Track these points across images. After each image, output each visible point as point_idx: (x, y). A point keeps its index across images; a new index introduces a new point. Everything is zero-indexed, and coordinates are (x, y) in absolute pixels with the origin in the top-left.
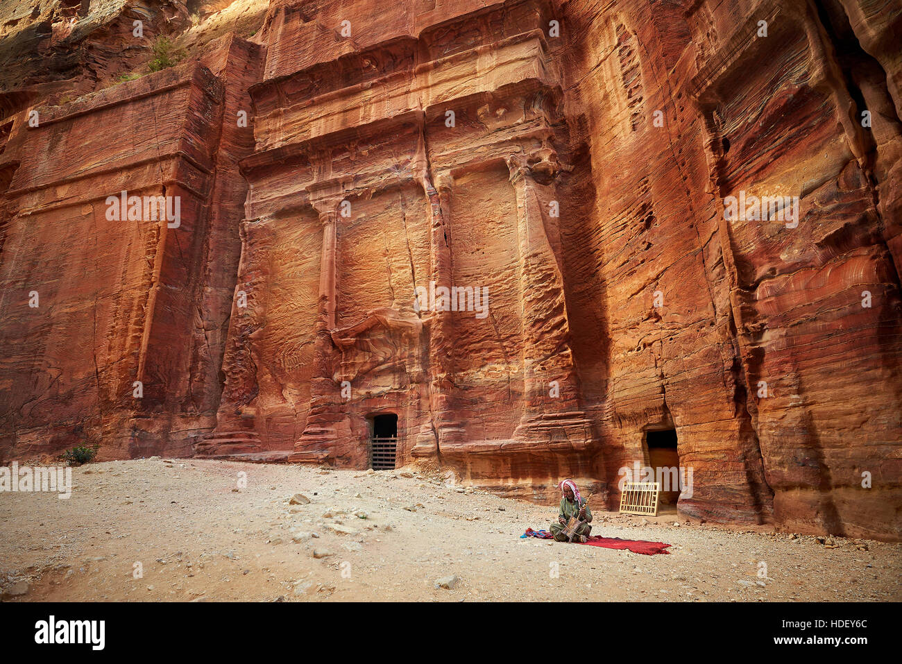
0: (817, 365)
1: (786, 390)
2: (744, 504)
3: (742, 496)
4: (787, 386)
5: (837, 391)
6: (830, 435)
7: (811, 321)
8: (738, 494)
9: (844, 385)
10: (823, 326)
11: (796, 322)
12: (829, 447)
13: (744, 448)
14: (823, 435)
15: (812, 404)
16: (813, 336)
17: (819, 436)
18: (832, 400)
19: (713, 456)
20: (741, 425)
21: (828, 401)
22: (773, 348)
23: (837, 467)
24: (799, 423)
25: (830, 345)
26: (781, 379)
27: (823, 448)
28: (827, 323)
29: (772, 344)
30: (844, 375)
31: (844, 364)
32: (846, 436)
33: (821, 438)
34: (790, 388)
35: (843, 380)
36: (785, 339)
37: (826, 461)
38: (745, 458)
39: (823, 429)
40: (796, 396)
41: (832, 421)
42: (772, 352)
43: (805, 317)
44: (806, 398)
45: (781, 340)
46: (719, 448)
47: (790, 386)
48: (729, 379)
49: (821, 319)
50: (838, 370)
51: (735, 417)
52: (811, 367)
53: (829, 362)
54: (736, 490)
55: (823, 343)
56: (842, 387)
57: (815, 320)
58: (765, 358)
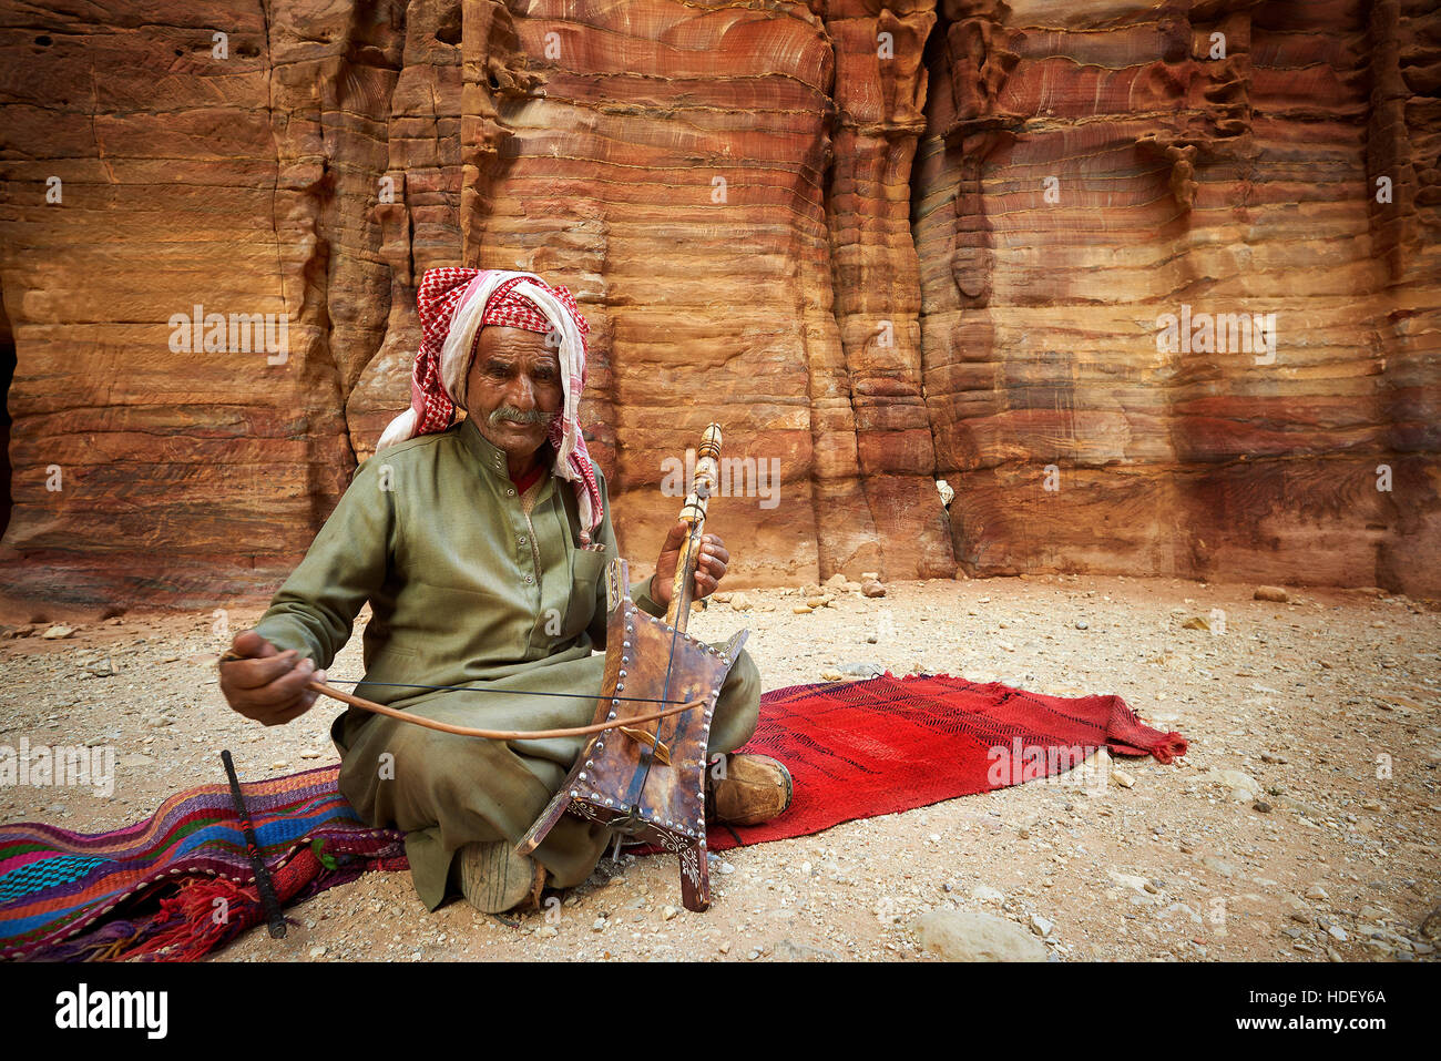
0: (651, 218)
1: (574, 258)
2: (281, 550)
3: (280, 530)
4: (581, 249)
5: (686, 285)
6: (645, 379)
7: (660, 116)
8: (267, 524)
9: (706, 273)
10: (685, 136)
11: (622, 107)
12: (640, 404)
13: (309, 403)
14: (631, 377)
15: (619, 303)
16: (655, 152)
17: (621, 376)
18: (669, 302)
19: (191, 420)
20: (314, 342)
21: (660, 304)
22: (554, 149)
23: (649, 446)
24: (600, 339)
25: (692, 183)
26: (565, 229)
27: (621, 404)
28: (696, 134)
29: (554, 139)
30: (708, 253)
31: (716, 230)
32: (686, 380)
33: (624, 382)
34: (587, 255)
35: (703, 262)
36: (590, 136)
37: (622, 433)
38: (308, 430)
39: (632, 362)
40: (596, 278)
41: (658, 348)
42: (544, 160)
43: (644, 103)
44: (612, 288)
45: (579, 136)
46: (223, 398)
47: (590, 250)
48: (293, 213)
49: (682, 120)
50: (702, 240)
51: (299, 317)
52: (637, 219)
53: (682, 220)
54: (262, 514)
55: (676, 173)
56: (699, 278)
57: (670, 118)
58: (518, 168)
